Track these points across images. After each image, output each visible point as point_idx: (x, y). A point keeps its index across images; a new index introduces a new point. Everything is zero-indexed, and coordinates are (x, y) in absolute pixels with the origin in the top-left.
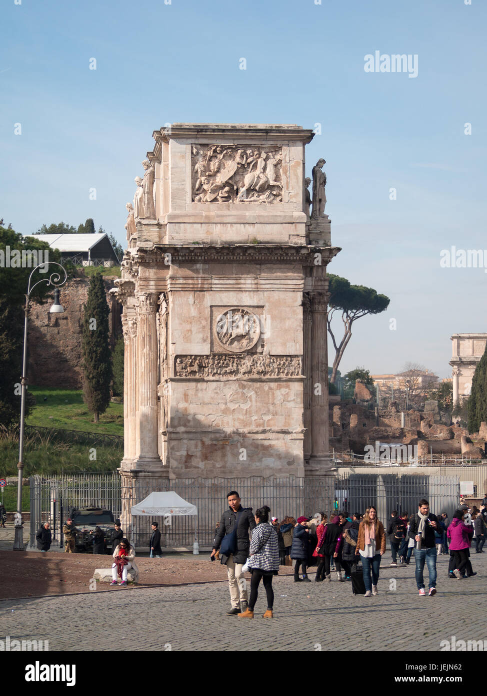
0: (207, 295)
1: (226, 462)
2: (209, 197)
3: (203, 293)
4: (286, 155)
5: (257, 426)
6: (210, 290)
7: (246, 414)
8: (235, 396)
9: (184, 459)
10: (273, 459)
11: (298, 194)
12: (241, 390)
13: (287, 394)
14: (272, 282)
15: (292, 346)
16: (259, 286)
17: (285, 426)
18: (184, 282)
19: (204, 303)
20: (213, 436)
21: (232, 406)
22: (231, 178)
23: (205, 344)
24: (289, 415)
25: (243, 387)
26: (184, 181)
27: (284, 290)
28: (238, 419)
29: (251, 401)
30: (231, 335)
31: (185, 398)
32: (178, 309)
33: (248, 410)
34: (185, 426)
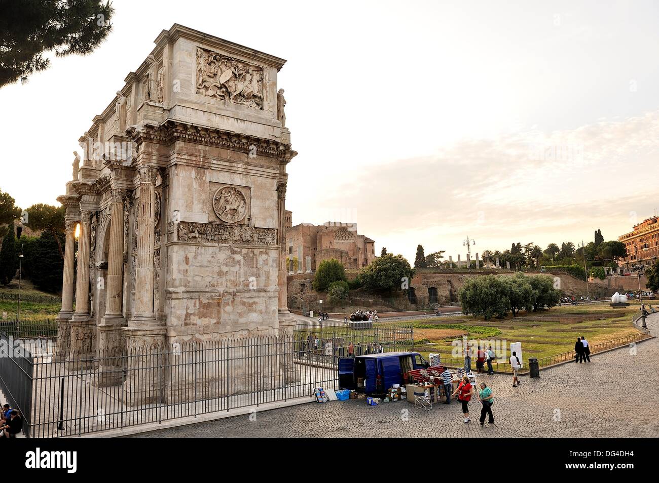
0: (207, 172)
1: (219, 318)
2: (211, 93)
3: (203, 170)
4: (266, 76)
5: (244, 286)
6: (209, 168)
7: (236, 276)
8: (228, 260)
9: (184, 317)
10: (257, 314)
11: (274, 106)
12: (233, 255)
13: (267, 260)
14: (257, 169)
15: (270, 221)
16: (247, 171)
17: (265, 286)
18: (189, 158)
19: (204, 178)
20: (208, 295)
21: (225, 269)
22: (226, 82)
23: (204, 214)
24: (268, 277)
25: (234, 252)
26: (191, 74)
27: (265, 176)
28: (230, 280)
29: (240, 265)
30: (226, 209)
31: (186, 260)
32: (183, 181)
33: (238, 273)
34: (185, 286)
